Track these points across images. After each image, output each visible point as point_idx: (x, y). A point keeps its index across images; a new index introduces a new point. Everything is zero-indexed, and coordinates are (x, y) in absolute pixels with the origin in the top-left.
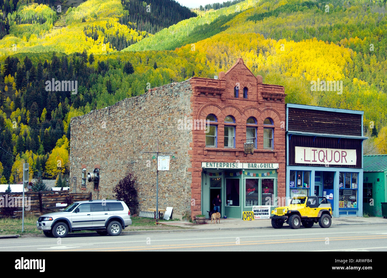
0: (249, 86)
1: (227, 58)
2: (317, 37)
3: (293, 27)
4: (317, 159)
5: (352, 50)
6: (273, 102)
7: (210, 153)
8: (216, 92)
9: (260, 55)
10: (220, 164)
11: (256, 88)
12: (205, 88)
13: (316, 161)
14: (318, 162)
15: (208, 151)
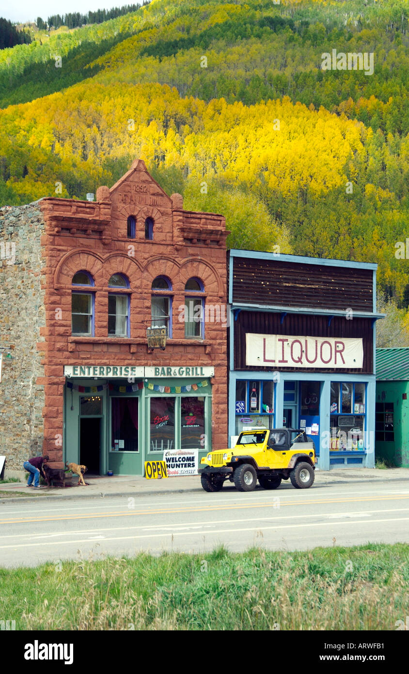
0: (156, 216)
1: (99, 137)
2: (292, 95)
3: (241, 72)
4: (288, 357)
5: (363, 125)
6: (204, 246)
7: (81, 347)
8: (92, 226)
9: (171, 132)
10: (100, 368)
11: (171, 219)
12: (70, 219)
13: (286, 362)
14: (291, 364)
15: (77, 343)
